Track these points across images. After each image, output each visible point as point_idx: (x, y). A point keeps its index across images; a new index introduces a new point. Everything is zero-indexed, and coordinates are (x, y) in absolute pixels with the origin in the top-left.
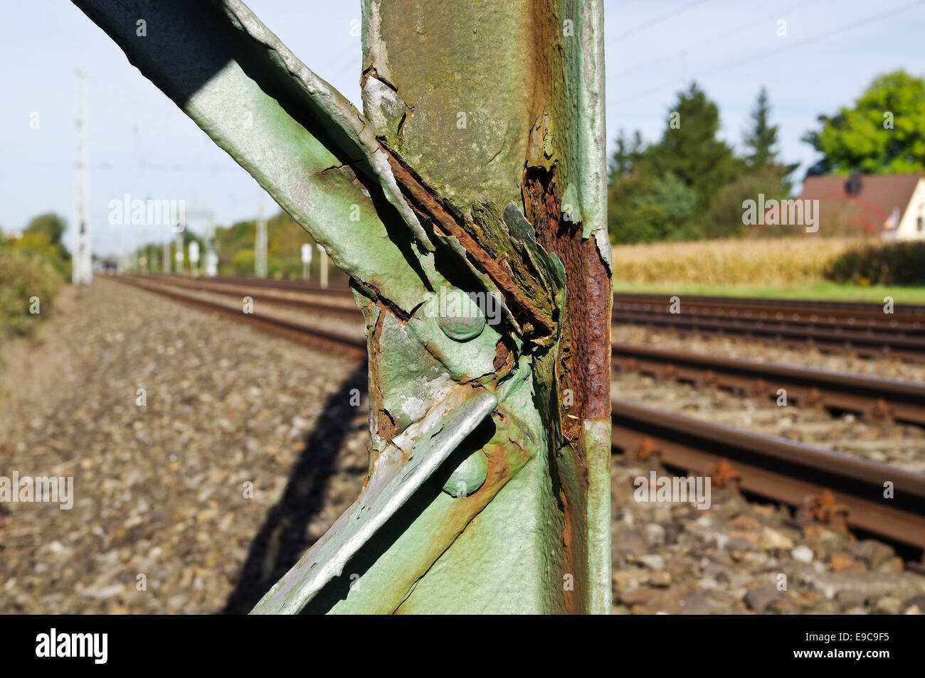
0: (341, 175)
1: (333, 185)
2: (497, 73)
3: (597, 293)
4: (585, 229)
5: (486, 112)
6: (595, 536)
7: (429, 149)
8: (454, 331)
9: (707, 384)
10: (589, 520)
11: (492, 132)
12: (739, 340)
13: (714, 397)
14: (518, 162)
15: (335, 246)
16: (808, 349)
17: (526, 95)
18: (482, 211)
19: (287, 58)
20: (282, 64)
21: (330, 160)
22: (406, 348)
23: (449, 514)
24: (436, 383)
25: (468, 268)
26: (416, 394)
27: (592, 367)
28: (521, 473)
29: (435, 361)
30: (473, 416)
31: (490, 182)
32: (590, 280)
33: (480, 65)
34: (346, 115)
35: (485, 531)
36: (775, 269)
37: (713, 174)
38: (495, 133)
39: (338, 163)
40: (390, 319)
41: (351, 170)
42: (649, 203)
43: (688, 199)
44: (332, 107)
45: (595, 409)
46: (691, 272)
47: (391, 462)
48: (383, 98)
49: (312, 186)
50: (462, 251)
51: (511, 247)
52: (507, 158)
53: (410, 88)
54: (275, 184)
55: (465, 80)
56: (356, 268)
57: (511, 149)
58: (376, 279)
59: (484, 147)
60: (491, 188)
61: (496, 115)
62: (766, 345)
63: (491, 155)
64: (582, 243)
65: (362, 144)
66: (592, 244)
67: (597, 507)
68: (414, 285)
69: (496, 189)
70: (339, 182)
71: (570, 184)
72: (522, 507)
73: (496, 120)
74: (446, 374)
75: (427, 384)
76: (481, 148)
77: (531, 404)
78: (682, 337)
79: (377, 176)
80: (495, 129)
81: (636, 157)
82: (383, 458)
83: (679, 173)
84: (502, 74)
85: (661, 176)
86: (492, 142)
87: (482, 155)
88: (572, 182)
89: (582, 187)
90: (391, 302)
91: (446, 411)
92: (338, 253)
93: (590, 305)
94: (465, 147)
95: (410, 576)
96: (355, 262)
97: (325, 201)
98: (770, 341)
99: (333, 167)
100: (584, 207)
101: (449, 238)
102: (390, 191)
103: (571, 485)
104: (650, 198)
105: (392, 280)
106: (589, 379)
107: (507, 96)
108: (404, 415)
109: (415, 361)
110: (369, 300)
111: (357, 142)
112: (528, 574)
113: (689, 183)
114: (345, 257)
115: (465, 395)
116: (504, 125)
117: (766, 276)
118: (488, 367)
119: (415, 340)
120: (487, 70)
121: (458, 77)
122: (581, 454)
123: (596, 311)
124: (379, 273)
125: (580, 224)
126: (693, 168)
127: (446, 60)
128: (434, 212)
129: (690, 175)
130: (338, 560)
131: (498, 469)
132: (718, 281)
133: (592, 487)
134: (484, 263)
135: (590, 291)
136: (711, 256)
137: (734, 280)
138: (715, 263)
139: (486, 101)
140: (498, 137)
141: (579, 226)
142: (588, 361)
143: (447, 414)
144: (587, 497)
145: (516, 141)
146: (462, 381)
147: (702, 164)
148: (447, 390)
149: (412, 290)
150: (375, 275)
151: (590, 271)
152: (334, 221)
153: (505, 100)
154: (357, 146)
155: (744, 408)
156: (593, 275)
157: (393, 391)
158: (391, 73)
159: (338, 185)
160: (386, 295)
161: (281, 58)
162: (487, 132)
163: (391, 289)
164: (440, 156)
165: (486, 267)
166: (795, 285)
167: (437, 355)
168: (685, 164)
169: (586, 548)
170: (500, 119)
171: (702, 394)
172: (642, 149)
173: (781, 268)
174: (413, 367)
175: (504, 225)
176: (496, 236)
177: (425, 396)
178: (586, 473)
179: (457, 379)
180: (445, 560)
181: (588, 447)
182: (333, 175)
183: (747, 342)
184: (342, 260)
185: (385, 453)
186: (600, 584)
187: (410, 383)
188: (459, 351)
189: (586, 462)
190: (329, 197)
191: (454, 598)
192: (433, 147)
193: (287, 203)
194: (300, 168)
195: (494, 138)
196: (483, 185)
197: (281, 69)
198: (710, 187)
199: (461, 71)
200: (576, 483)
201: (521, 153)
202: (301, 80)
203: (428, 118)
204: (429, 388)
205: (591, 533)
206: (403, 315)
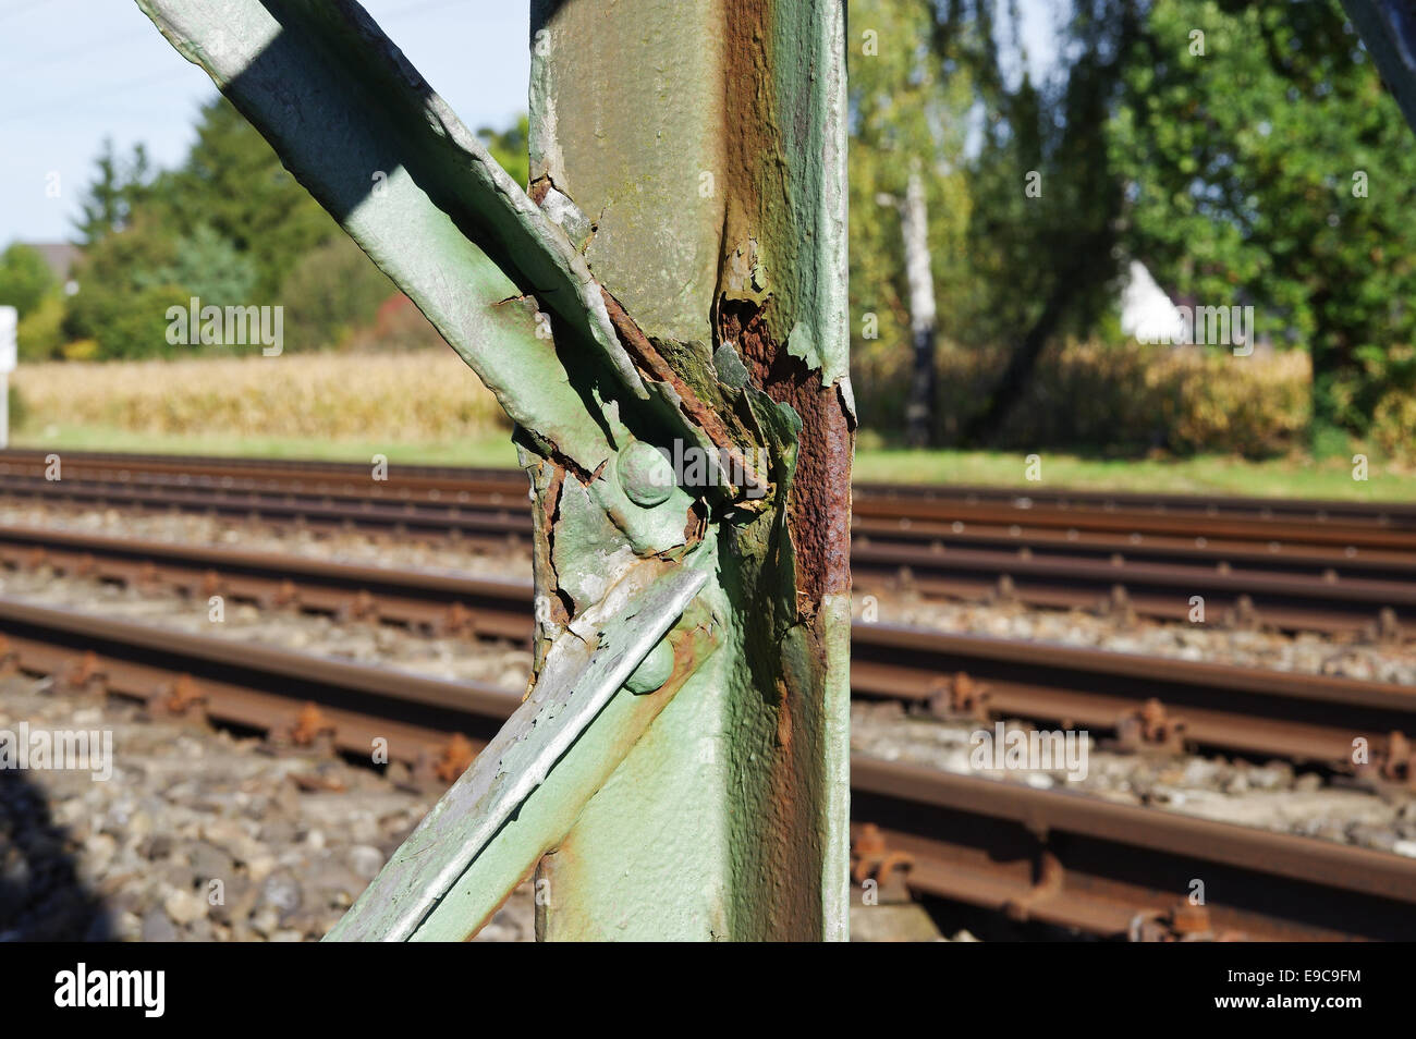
0: (522, 307)
1: (510, 319)
2: (682, 186)
3: (837, 449)
4: (825, 375)
5: (671, 232)
6: (834, 728)
7: (614, 276)
8: (643, 495)
9: (360, 616)
10: (827, 709)
11: (681, 258)
12: (383, 537)
13: (377, 639)
14: (706, 293)
15: (509, 392)
16: (510, 553)
17: (714, 212)
18: (679, 352)
19: (495, 171)
20: (488, 179)
21: (508, 288)
22: (588, 515)
23: (631, 715)
24: (616, 556)
25: (681, 419)
26: (594, 571)
27: (832, 534)
28: (706, 665)
29: (617, 530)
30: (684, 594)
31: (682, 317)
32: (830, 434)
33: (664, 176)
34: (557, 239)
35: (665, 735)
36: (409, 410)
37: (285, 229)
38: (683, 257)
39: (519, 293)
40: (570, 479)
41: (535, 301)
42: (165, 282)
43: (240, 277)
44: (542, 229)
45: (834, 582)
46: (253, 415)
47: (568, 652)
48: (565, 214)
49: (486, 319)
50: (677, 400)
51: (718, 395)
52: (697, 288)
53: (588, 201)
54: (445, 317)
55: (647, 193)
56: (533, 419)
57: (700, 277)
58: (554, 432)
59: (674, 275)
60: (683, 324)
61: (683, 236)
62: (434, 547)
63: (681, 284)
64: (820, 391)
65: (572, 272)
66: (834, 394)
67: (837, 693)
68: (595, 438)
69: (688, 325)
70: (517, 315)
71: (798, 325)
72: (705, 706)
73: (683, 241)
74: (627, 547)
75: (605, 559)
76: (671, 276)
77: (715, 582)
78: (280, 534)
79: (587, 310)
80: (683, 253)
81: (138, 195)
82: (557, 648)
83: (222, 226)
84: (688, 187)
85: (187, 231)
86: (682, 268)
87: (673, 284)
88: (802, 321)
89: (822, 329)
90: (571, 459)
91: (632, 591)
92: (513, 400)
93: (830, 463)
94: (655, 275)
95: (586, 791)
96: (532, 411)
97: (499, 337)
98: (440, 540)
99: (513, 297)
100: (825, 350)
101: (662, 384)
102: (601, 329)
103: (798, 672)
104: (166, 272)
105: (571, 433)
106: (828, 547)
107: (693, 213)
108: (583, 596)
109: (596, 531)
110: (539, 458)
111: (566, 271)
112: (711, 787)
113: (241, 245)
114: (520, 404)
115: (655, 572)
116: (692, 248)
117: (393, 421)
118: (678, 537)
119: (597, 505)
120: (672, 181)
121: (639, 190)
122: (818, 634)
123: (836, 469)
124: (558, 425)
125: (819, 370)
126: (247, 219)
127: (627, 169)
128: (645, 353)
129: (243, 230)
130: (542, 765)
131: (686, 659)
132: (305, 432)
133: (831, 671)
134: (697, 414)
135: (829, 446)
136: (289, 383)
137: (334, 428)
138: (299, 395)
139: (670, 218)
140: (688, 262)
141: (819, 373)
142: (827, 527)
143: (634, 594)
144: (825, 683)
145: (704, 267)
146: (646, 555)
147: (265, 212)
148: (626, 566)
149: (592, 445)
150: (554, 427)
151: (831, 423)
152: (510, 362)
153: (691, 218)
154: (565, 276)
155: (435, 655)
156: (834, 428)
157: (568, 567)
158: (569, 183)
159: (516, 319)
160: (565, 450)
161: (488, 171)
162: (676, 256)
163: (571, 444)
164: (627, 285)
165: (698, 418)
166: (447, 438)
167: (622, 524)
168: (234, 210)
169: (822, 742)
170: (687, 241)
171: (353, 634)
172: (148, 179)
173: (419, 408)
174: (593, 538)
175: (711, 370)
176: (697, 382)
177: (605, 574)
178: (823, 656)
179: (639, 553)
180: (623, 771)
181: (828, 625)
182: (512, 307)
183: (397, 541)
184: (518, 408)
185: (559, 643)
186: (839, 783)
187: (588, 557)
188: (644, 518)
189: (825, 643)
190: (505, 334)
191: (629, 817)
192: (620, 274)
193: (458, 340)
194: (473, 298)
195: (684, 264)
196: (675, 320)
197: (484, 183)
198: (280, 254)
199: (643, 182)
200: (807, 669)
201: (708, 282)
202: (509, 197)
203: (613, 239)
204: (607, 564)
205: (829, 724)
206: (584, 475)
